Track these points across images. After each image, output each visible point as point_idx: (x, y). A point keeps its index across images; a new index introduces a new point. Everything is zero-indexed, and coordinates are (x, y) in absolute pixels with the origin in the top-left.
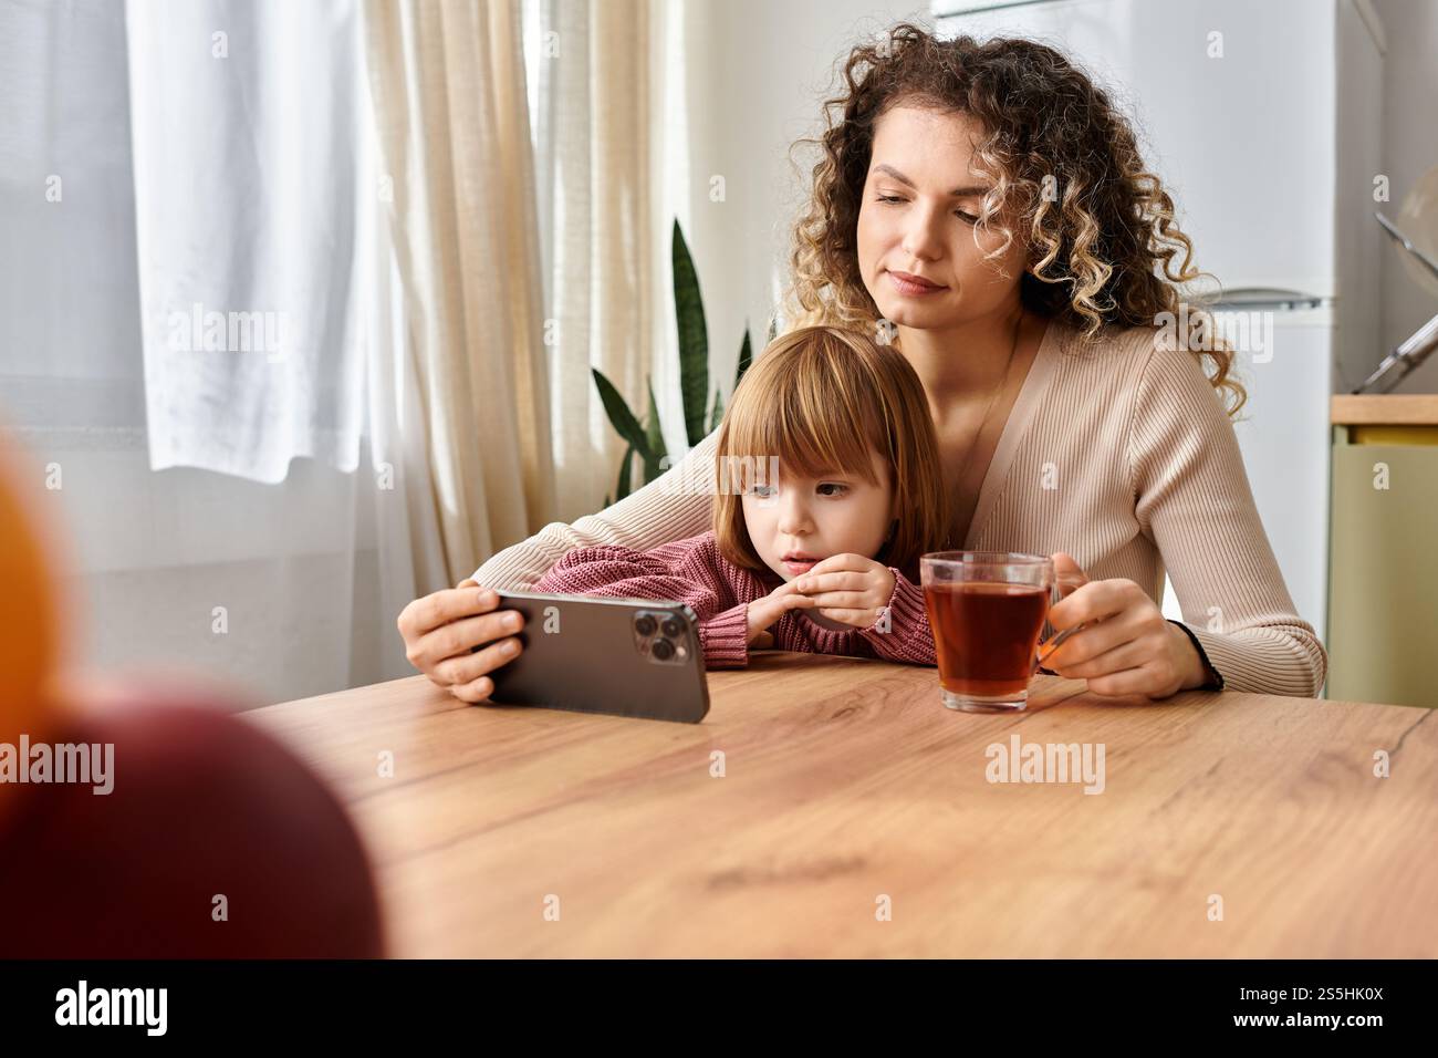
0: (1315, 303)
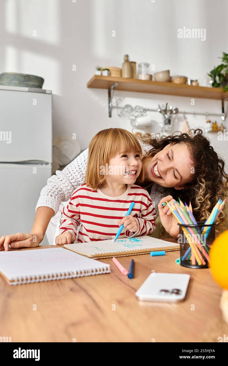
0: (47, 164)
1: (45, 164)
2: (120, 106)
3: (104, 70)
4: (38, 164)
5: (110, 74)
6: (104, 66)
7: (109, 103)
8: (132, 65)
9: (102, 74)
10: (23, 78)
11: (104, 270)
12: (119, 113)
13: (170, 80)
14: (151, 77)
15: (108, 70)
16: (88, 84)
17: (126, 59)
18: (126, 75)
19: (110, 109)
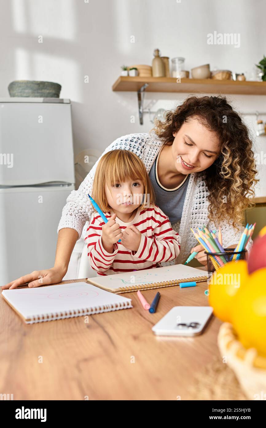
0: (69, 184)
1: (67, 185)
2: (152, 110)
3: (131, 69)
4: (59, 185)
5: (138, 74)
6: (130, 65)
7: (140, 108)
8: (164, 62)
9: (128, 75)
10: (36, 86)
11: (124, 305)
12: (152, 119)
13: (210, 76)
14: (187, 73)
15: (136, 69)
16: (113, 86)
17: (156, 54)
18: (157, 73)
19: (141, 114)
